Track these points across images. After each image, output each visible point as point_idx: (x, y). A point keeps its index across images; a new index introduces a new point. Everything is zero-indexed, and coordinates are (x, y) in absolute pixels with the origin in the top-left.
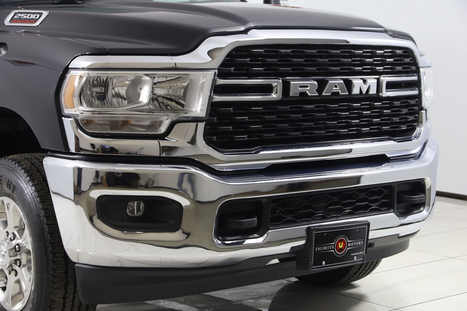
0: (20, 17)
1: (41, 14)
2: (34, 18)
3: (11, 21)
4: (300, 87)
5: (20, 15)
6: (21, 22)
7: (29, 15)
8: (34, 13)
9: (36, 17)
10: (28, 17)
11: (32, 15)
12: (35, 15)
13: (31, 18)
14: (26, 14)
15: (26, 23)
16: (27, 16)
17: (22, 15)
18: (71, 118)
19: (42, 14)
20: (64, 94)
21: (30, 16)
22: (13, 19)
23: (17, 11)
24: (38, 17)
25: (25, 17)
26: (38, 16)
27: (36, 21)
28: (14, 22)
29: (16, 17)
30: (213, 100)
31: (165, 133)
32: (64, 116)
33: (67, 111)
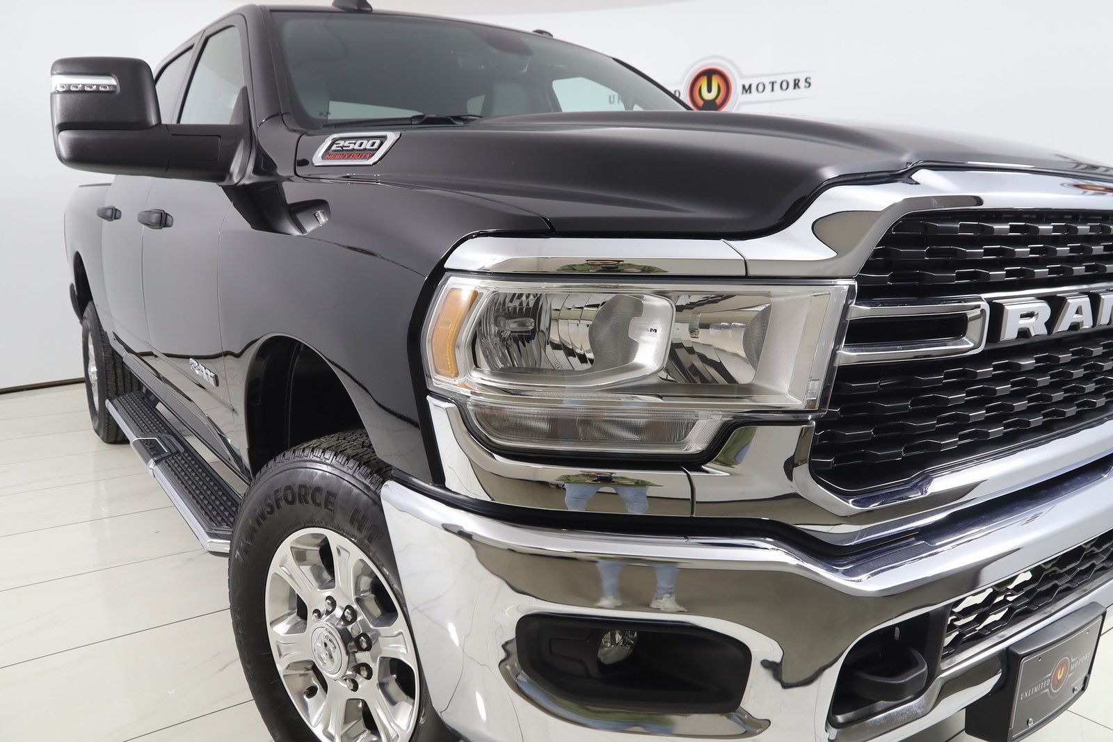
0: (342, 147)
1: (383, 139)
2: (368, 147)
3: (323, 157)
5: (342, 143)
6: (344, 157)
7: (359, 142)
8: (369, 138)
9: (373, 144)
10: (356, 147)
11: (365, 142)
12: (371, 141)
13: (363, 146)
14: (354, 142)
15: (353, 158)
16: (355, 144)
17: (347, 143)
18: (450, 402)
19: (385, 137)
20: (430, 337)
21: (361, 144)
22: (330, 152)
23: (336, 136)
24: (376, 146)
25: (352, 146)
26: (378, 142)
27: (372, 152)
28: (330, 159)
29: (334, 148)
30: (839, 362)
31: (703, 452)
32: (430, 393)
33: (438, 381)
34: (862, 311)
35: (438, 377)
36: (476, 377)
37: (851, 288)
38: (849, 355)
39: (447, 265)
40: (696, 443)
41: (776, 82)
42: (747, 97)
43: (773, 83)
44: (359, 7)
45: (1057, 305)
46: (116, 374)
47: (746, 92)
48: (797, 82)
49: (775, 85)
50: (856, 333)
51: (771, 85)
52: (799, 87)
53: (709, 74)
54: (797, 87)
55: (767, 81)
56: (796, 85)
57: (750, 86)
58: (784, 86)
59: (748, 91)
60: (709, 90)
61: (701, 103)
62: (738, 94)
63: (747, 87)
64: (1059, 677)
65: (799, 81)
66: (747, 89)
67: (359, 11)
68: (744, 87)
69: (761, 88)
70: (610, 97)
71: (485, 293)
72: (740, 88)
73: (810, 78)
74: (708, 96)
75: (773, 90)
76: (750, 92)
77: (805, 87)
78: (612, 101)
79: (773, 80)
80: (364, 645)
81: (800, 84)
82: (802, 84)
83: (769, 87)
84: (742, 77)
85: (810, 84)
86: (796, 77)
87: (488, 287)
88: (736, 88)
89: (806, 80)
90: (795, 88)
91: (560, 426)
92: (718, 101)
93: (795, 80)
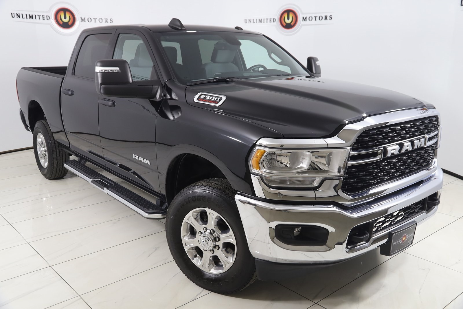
1: (221, 99)
3: (198, 100)
4: (392, 150)
5: (205, 96)
6: (206, 102)
8: (215, 97)
9: (217, 99)
13: (213, 99)
16: (210, 97)
17: (207, 97)
18: (257, 175)
23: (202, 93)
24: (218, 100)
28: (200, 101)
29: (201, 97)
30: (348, 165)
31: (317, 186)
32: (251, 173)
33: (254, 170)
34: (353, 153)
35: (254, 169)
36: (264, 170)
37: (351, 149)
38: (350, 163)
39: (257, 144)
40: (315, 184)
41: (317, 17)
42: (305, 22)
43: (316, 17)
44: (181, 28)
45: (401, 146)
46: (56, 151)
47: (304, 20)
48: (326, 17)
49: (317, 18)
50: (352, 158)
51: (315, 17)
52: (327, 19)
53: (288, 12)
54: (326, 19)
55: (313, 16)
56: (326, 18)
57: (306, 18)
58: (320, 18)
59: (305, 20)
60: (288, 19)
61: (285, 24)
62: (301, 21)
63: (305, 18)
64: (404, 239)
65: (327, 16)
66: (305, 19)
67: (181, 30)
68: (303, 18)
69: (311, 19)
70: (245, 20)
71: (267, 151)
72: (302, 19)
73: (332, 16)
74: (288, 22)
75: (316, 20)
76: (306, 20)
77: (330, 19)
78: (246, 22)
79: (316, 16)
80: (218, 240)
81: (327, 18)
82: (328, 18)
83: (314, 19)
84: (302, 14)
85: (331, 18)
86: (326, 15)
87: (268, 150)
88: (300, 19)
89: (330, 16)
90: (325, 19)
91: (283, 181)
92: (292, 24)
93: (325, 16)
